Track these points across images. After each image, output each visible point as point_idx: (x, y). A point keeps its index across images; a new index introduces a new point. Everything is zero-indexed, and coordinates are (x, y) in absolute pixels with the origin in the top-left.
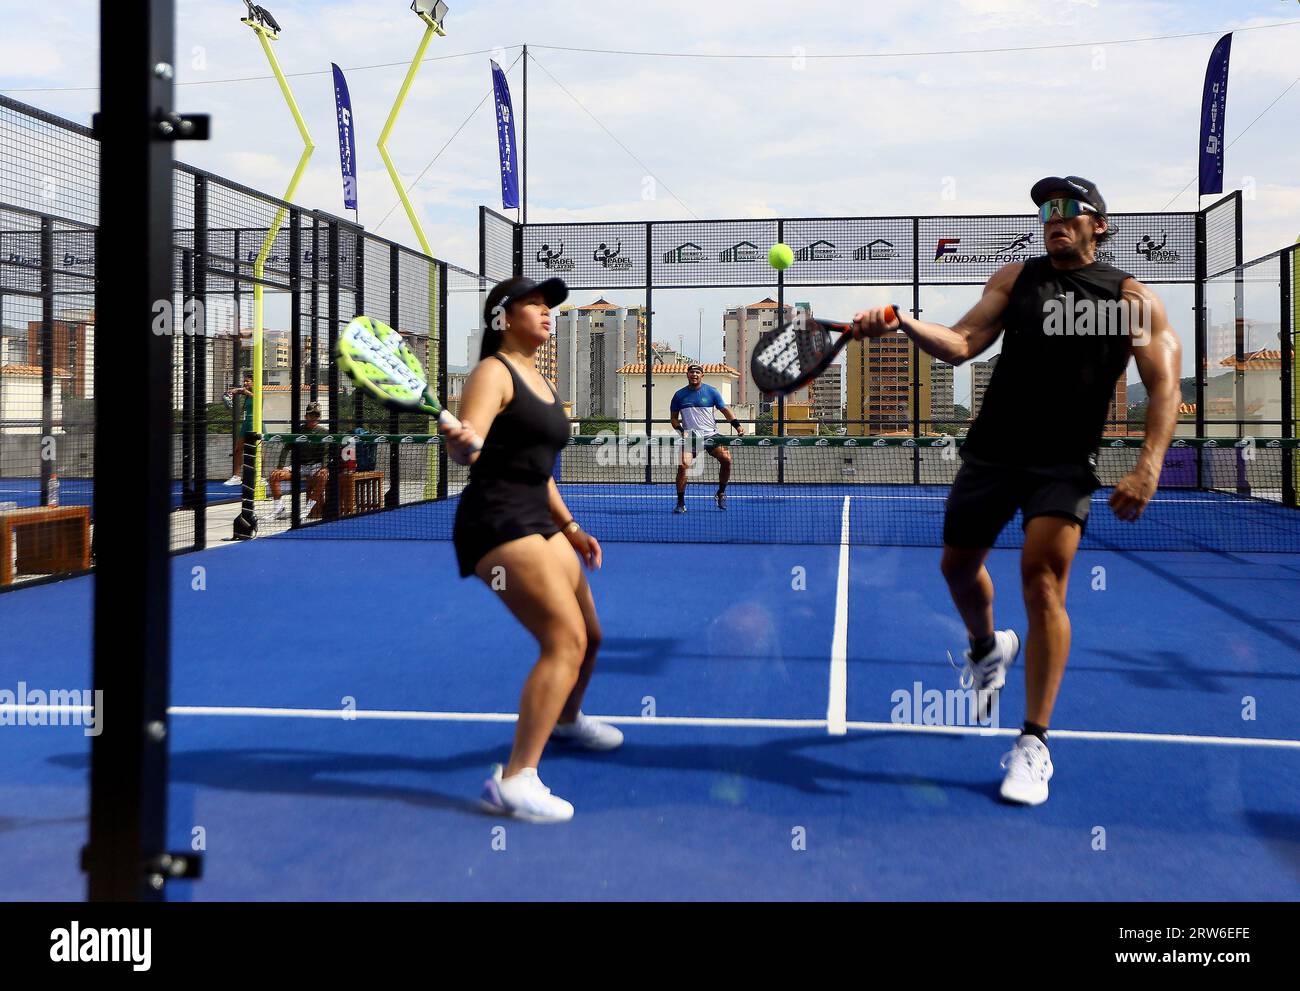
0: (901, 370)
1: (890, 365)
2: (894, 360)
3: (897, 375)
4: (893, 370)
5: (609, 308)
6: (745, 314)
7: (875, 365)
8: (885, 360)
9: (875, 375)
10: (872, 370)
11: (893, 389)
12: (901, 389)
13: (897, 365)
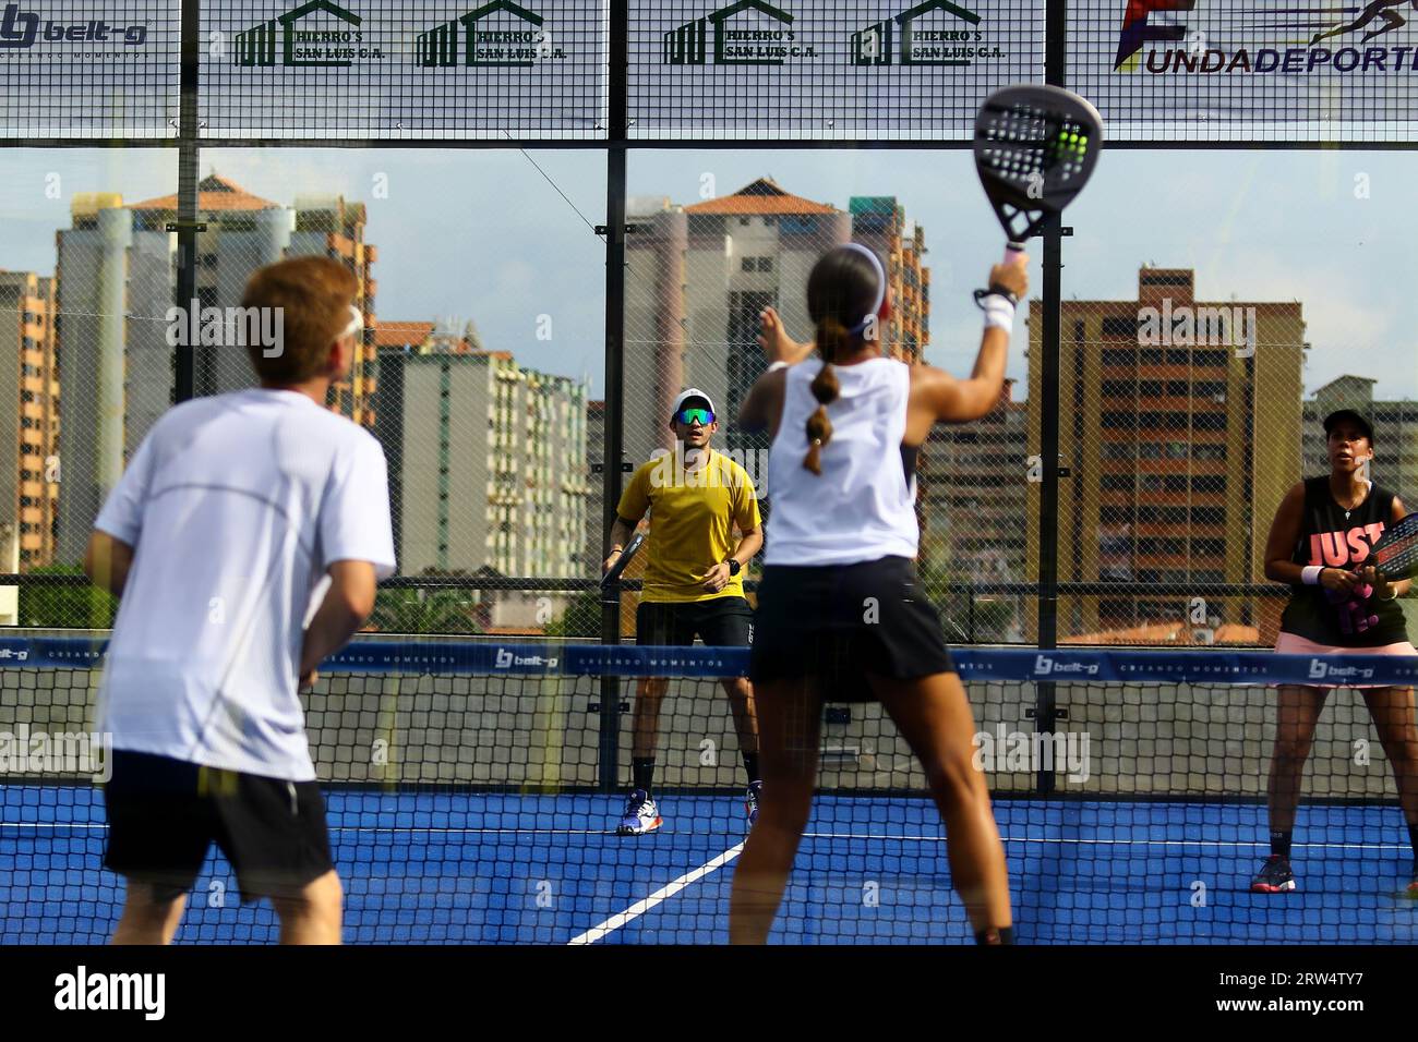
0: (1202, 422)
1: (1168, 405)
2: (1179, 389)
3: (1191, 438)
4: (1178, 422)
5: (236, 207)
6: (681, 231)
7: (1116, 404)
8: (1151, 390)
9: (1118, 436)
10: (1109, 420)
11: (1176, 484)
12: (1201, 484)
13: (1192, 405)
